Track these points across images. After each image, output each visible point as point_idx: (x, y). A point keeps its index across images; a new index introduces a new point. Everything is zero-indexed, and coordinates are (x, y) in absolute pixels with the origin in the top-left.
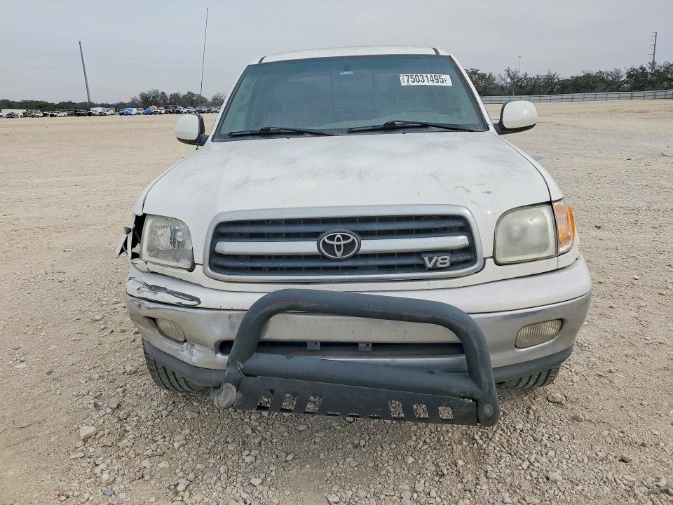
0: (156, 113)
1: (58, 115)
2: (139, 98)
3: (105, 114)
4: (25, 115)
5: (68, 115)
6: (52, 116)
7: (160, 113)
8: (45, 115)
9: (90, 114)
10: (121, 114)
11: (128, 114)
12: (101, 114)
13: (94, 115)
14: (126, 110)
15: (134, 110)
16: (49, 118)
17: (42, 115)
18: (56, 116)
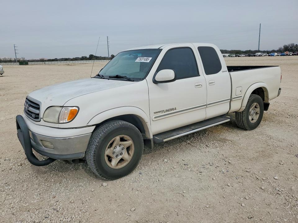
0: (287, 55)
1: (241, 56)
2: (283, 48)
3: (262, 56)
4: (229, 56)
5: (245, 56)
6: (239, 56)
7: (289, 55)
8: (236, 56)
9: (255, 56)
10: (269, 56)
11: (272, 56)
12: (259, 56)
13: (257, 56)
14: (272, 54)
15: (276, 54)
16: (237, 57)
17: (235, 56)
18: (240, 56)
